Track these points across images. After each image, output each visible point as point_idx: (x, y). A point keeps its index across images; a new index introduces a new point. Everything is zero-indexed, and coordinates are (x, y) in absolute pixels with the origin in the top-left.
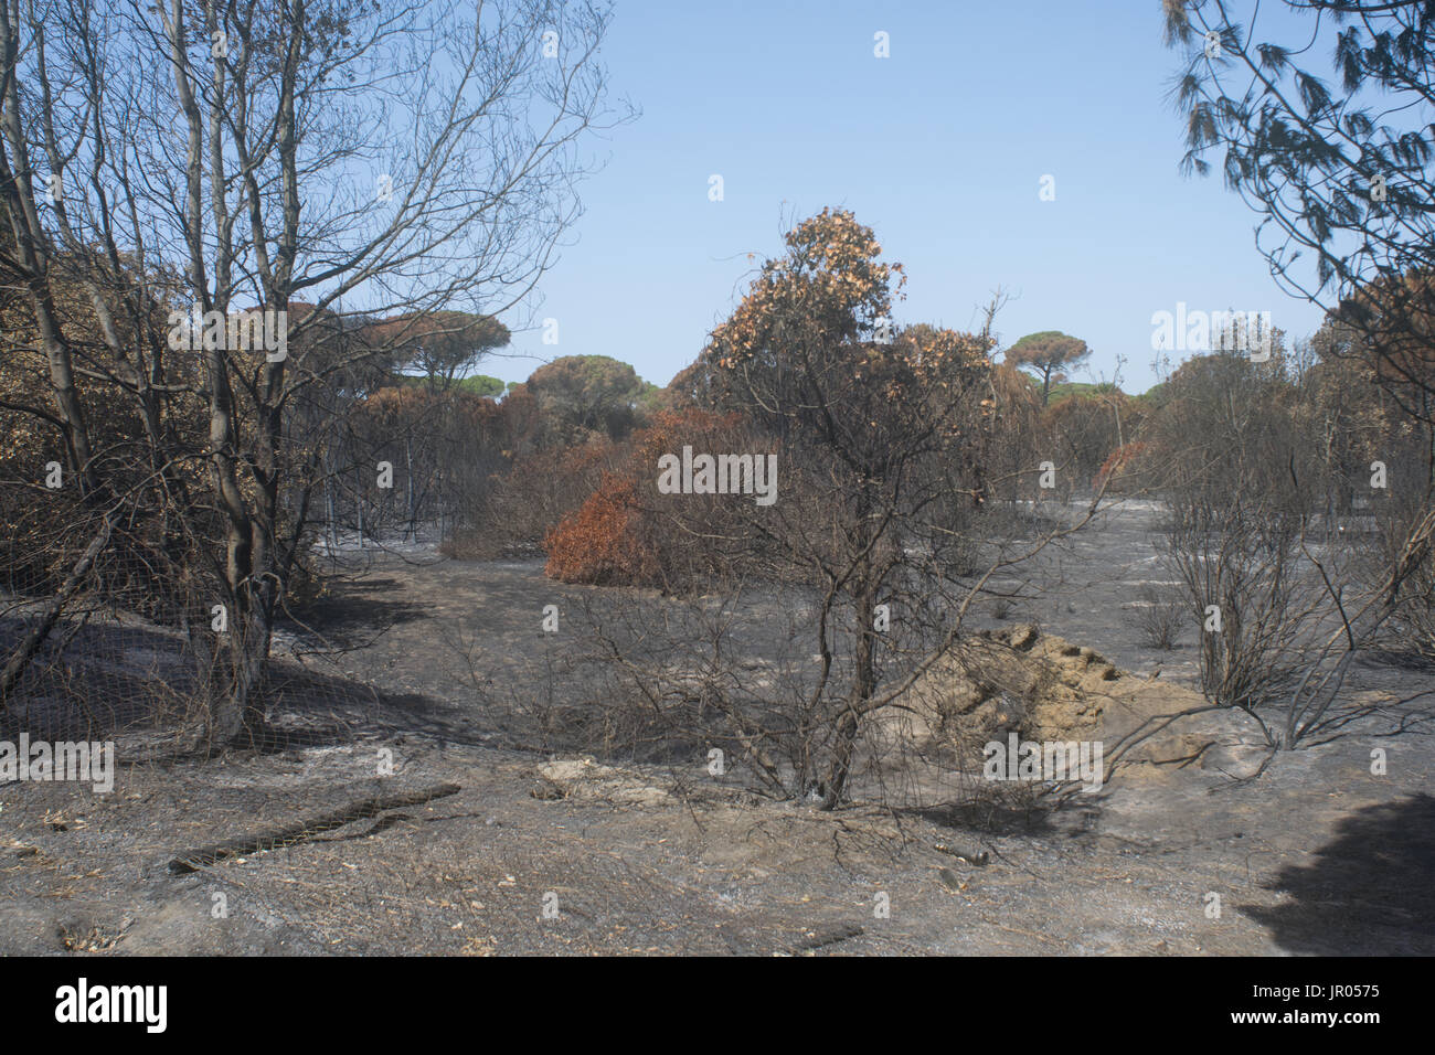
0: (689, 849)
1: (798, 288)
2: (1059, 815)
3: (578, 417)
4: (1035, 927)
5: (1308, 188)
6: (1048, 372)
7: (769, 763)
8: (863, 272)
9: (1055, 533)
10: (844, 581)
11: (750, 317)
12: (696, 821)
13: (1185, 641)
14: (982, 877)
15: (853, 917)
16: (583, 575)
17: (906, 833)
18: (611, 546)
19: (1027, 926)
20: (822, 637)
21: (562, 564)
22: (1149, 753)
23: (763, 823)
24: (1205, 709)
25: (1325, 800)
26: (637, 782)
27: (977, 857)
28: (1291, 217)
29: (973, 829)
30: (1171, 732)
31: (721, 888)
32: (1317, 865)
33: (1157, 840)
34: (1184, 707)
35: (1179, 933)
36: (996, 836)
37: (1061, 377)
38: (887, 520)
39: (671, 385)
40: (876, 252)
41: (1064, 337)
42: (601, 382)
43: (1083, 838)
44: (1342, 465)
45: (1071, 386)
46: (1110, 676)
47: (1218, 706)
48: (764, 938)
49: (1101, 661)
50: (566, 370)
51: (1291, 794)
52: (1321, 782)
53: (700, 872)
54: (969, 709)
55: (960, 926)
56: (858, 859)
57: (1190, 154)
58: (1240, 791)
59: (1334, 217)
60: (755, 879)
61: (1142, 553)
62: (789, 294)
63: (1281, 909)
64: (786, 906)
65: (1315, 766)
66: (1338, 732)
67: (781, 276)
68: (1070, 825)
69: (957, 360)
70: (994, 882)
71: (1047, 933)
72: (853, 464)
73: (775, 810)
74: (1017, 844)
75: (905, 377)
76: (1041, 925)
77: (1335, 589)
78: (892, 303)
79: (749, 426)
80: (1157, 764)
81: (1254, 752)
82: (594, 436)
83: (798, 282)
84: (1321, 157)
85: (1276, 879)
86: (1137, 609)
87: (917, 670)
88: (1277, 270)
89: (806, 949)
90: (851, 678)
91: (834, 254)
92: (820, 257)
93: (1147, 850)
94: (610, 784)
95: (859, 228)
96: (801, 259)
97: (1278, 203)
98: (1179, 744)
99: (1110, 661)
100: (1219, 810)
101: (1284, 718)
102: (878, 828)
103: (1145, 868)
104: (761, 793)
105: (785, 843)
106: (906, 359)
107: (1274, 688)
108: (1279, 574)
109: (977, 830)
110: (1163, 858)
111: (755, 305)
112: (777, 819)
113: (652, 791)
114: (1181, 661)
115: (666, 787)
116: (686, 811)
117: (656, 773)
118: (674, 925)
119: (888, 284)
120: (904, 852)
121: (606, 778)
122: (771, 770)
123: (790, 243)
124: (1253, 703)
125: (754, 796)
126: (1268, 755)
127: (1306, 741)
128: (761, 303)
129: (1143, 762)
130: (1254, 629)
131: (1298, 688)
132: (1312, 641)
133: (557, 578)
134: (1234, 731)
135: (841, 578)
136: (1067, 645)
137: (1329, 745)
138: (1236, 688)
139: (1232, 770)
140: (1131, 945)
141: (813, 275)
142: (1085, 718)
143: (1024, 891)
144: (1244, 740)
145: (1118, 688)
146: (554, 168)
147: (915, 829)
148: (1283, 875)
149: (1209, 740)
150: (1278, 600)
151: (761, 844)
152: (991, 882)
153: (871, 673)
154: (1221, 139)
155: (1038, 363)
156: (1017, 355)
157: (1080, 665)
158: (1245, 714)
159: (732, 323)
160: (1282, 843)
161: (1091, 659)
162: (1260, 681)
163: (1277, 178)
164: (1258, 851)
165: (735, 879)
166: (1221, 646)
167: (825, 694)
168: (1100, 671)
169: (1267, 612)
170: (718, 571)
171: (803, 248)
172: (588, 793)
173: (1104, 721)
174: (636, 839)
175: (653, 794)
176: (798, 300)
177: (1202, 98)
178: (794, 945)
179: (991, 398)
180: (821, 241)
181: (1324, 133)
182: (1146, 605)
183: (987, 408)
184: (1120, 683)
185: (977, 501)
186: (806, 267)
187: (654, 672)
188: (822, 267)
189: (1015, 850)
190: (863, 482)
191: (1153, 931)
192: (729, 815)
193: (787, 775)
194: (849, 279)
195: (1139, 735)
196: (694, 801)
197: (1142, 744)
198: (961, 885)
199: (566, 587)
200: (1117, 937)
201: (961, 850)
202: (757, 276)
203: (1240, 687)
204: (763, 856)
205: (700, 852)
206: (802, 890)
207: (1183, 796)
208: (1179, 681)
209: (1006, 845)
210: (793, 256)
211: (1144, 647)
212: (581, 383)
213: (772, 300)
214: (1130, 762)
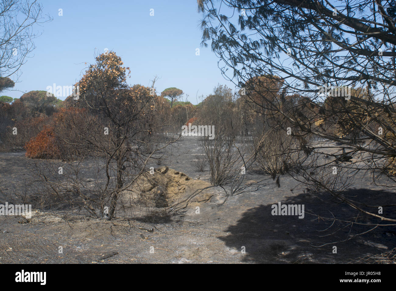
0: (68, 234)
1: (100, 73)
2: (174, 217)
3: (37, 109)
4: (165, 247)
5: (231, 52)
6: (172, 98)
7: (92, 208)
8: (118, 69)
9: (170, 141)
10: (113, 156)
11: (86, 81)
12: (70, 226)
13: (206, 169)
14: (152, 235)
15: (115, 249)
16: (38, 156)
17: (131, 225)
18: (46, 147)
19: (163, 247)
20: (107, 172)
21: (31, 153)
22: (197, 199)
23: (90, 225)
24: (211, 187)
25: (239, 208)
26: (53, 216)
27: (151, 230)
28: (226, 59)
29: (151, 222)
30: (203, 193)
31: (77, 245)
32: (237, 225)
33: (198, 221)
34: (206, 187)
35: (202, 245)
36: (157, 224)
37: (176, 100)
38: (124, 138)
39: (66, 100)
40: (122, 64)
41: (177, 89)
42: (44, 99)
43: (179, 223)
44: (246, 123)
45: (178, 102)
46: (187, 179)
47: (214, 186)
48: (90, 258)
49: (185, 175)
50: (33, 95)
51: (232, 207)
52: (239, 204)
53: (71, 241)
54: (150, 190)
55: (145, 249)
56: (117, 233)
57: (203, 41)
58: (219, 207)
59: (238, 60)
60: (87, 241)
61: (196, 147)
62: (97, 75)
63: (228, 237)
64: (96, 248)
65: (237, 200)
66: (243, 191)
67: (94, 69)
68: (177, 219)
69: (144, 95)
70: (155, 236)
71: (168, 249)
72: (115, 123)
73: (93, 221)
74: (162, 225)
75: (130, 99)
76: (167, 247)
77: (242, 155)
78: (126, 78)
79: (88, 112)
80: (199, 202)
81: (223, 197)
82: (42, 115)
83: (99, 71)
84: (234, 45)
85: (227, 229)
86: (195, 161)
87: (133, 180)
88: (223, 73)
89: (101, 260)
90: (115, 183)
91: (110, 64)
92: (106, 64)
93: (196, 224)
94: (44, 218)
95: (117, 57)
96: (100, 65)
97: (223, 56)
98: (205, 196)
99: (187, 175)
100: (214, 213)
101: (230, 188)
102: (123, 224)
103: (194, 229)
104: (90, 217)
105: (96, 230)
106: (130, 94)
107: (228, 180)
108: (229, 151)
109: (152, 223)
110: (200, 226)
111: (87, 77)
112: (94, 224)
113: (57, 218)
114: (205, 175)
115: (61, 217)
116: (67, 224)
117: (59, 213)
118: (63, 257)
119: (125, 73)
120: (130, 230)
121: (43, 216)
122: (93, 210)
123: (97, 60)
124: (223, 185)
125: (88, 218)
126: (226, 198)
127: (235, 194)
128: (89, 77)
129: (195, 201)
130: (223, 166)
131: (233, 180)
132: (237, 168)
133: (29, 157)
134: (218, 192)
135: (112, 155)
136: (176, 172)
137: (241, 194)
138: (219, 181)
139: (217, 202)
140: (190, 250)
141: (104, 69)
142: (181, 191)
143: (163, 238)
144: (221, 194)
145: (189, 182)
146: (26, 34)
147: (134, 224)
148: (229, 228)
149: (212, 195)
150: (229, 158)
151: (89, 231)
152: (154, 236)
153: (121, 181)
154: (211, 38)
155: (170, 96)
156: (164, 94)
157: (179, 177)
158: (221, 188)
159: (80, 82)
160: (229, 220)
161: (182, 175)
162: (225, 179)
163: (223, 49)
164: (223, 222)
165: (81, 242)
166: (215, 170)
167: (108, 188)
168: (185, 178)
169: (226, 161)
170: (79, 154)
171: (101, 62)
172: (37, 220)
173: (186, 191)
174: (52, 233)
175: (57, 219)
176: (99, 77)
177: (207, 27)
178: (98, 259)
179: (154, 105)
180: (106, 60)
181: (236, 39)
182: (197, 160)
183: (152, 108)
184: (189, 181)
185: (150, 133)
186: (102, 67)
187: (57, 184)
188: (106, 67)
189: (161, 227)
190: (118, 128)
191: (196, 245)
192: (80, 224)
193: (98, 211)
194: (114, 71)
195: (194, 194)
196: (70, 220)
197: (195, 197)
198: (146, 238)
199: (32, 160)
200: (186, 248)
201: (146, 228)
202: (88, 69)
203: (220, 181)
204: (90, 234)
205: (71, 235)
206: (101, 243)
207: (205, 210)
208: (205, 180)
209: (159, 226)
210: (98, 64)
211: (196, 171)
212: (37, 99)
213: (92, 76)
214: (192, 202)
